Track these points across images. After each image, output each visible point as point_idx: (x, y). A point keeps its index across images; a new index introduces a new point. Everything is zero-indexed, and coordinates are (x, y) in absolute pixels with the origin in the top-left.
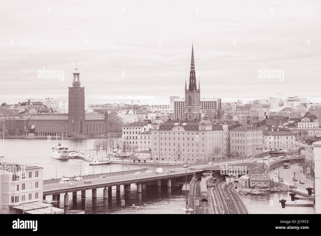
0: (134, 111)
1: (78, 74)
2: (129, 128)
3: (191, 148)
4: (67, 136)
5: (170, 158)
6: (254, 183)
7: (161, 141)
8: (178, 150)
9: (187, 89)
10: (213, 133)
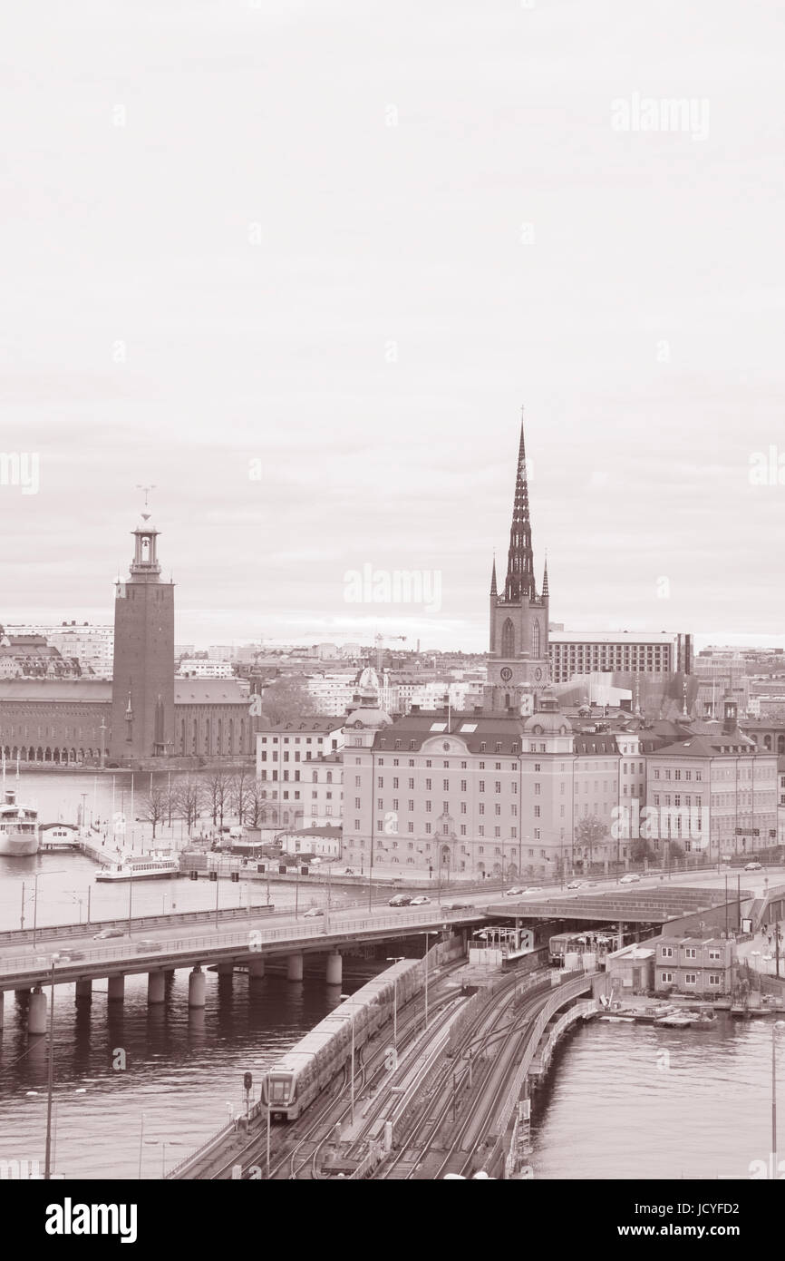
0: (381, 674)
1: (152, 535)
2: (281, 740)
3: (490, 820)
4: (102, 763)
5: (410, 860)
6: (670, 976)
7: (379, 793)
8: (441, 829)
9: (499, 593)
10: (577, 764)
